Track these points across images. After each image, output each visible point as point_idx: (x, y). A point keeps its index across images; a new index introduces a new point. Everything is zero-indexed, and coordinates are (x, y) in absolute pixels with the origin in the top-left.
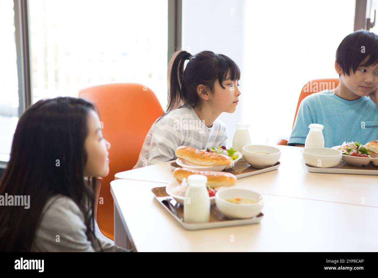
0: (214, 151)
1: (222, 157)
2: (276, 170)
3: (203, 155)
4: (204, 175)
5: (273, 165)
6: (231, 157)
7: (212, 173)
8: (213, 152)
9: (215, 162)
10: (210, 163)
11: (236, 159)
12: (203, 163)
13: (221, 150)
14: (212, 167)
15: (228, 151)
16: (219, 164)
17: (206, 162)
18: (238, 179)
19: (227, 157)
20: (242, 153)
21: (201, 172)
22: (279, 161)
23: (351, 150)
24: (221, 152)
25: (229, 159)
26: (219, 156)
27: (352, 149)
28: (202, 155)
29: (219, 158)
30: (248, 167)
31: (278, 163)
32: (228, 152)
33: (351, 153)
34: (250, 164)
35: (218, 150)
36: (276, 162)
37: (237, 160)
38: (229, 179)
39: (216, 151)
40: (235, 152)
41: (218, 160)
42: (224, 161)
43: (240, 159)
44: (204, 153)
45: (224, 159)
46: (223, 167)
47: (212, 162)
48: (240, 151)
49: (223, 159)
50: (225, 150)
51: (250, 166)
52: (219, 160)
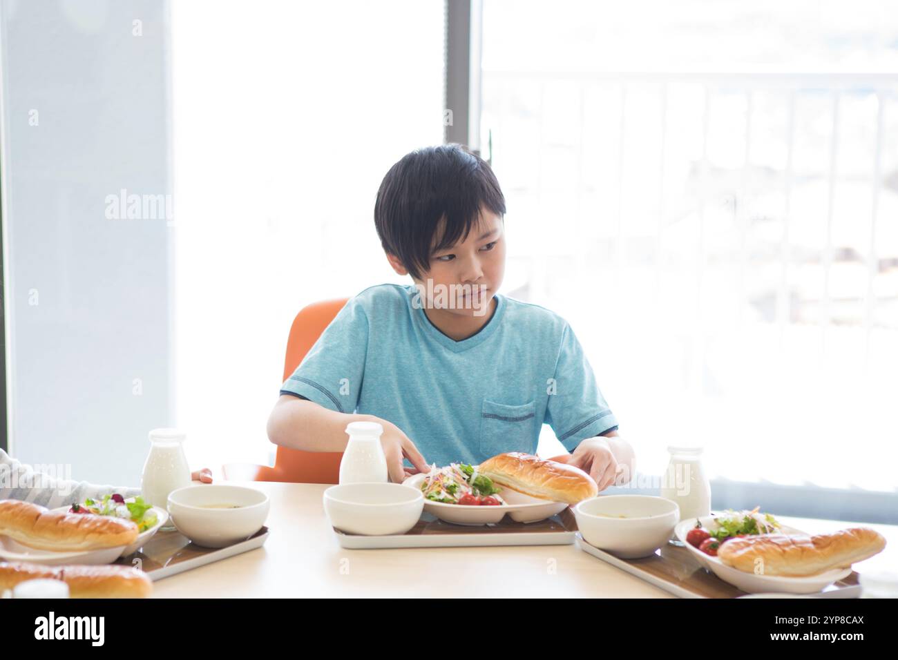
0: (91, 508)
1: (112, 523)
2: (259, 548)
3: (60, 522)
4: (62, 579)
5: (251, 535)
6: (137, 523)
7: (84, 571)
8: (88, 512)
9: (92, 539)
10: (79, 543)
11: (152, 527)
12: (61, 544)
13: (112, 504)
14: (85, 553)
15: (130, 507)
16: (105, 545)
17: (70, 540)
18: (155, 581)
19: (128, 524)
20: (166, 509)
21: (56, 571)
22: (265, 525)
23: (455, 486)
24: (111, 511)
25: (133, 529)
26: (105, 523)
27: (456, 484)
28: (57, 523)
29: (105, 528)
30: (186, 544)
31: (263, 531)
32: (129, 509)
33: (458, 496)
34: (190, 539)
35: (104, 507)
36: (256, 528)
37: (153, 530)
38: (130, 584)
39: (97, 509)
40: (148, 508)
41: (101, 533)
42: (119, 535)
43: (163, 526)
44: (63, 518)
45: (117, 529)
46: (118, 552)
47: (84, 539)
48: (163, 504)
49: (114, 530)
50: (122, 504)
51: (190, 542)
52: (106, 533)
